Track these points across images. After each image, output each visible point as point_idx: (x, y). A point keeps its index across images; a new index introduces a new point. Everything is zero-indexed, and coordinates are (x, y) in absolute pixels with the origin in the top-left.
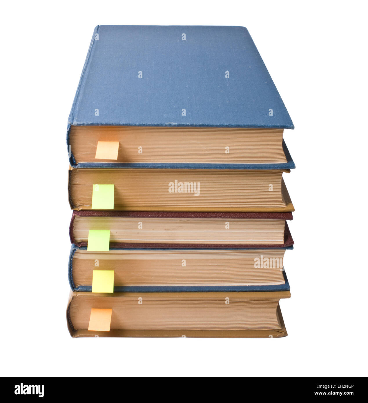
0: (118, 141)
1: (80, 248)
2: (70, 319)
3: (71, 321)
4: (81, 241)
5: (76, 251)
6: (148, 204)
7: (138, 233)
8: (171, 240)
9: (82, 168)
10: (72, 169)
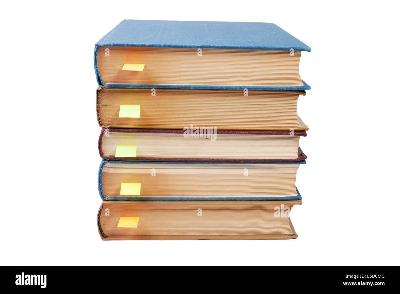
0: (144, 64)
1: (108, 161)
2: (101, 227)
3: (101, 228)
4: (109, 156)
5: (105, 166)
6: (172, 124)
7: (163, 149)
8: (194, 155)
9: (110, 87)
10: (100, 89)
